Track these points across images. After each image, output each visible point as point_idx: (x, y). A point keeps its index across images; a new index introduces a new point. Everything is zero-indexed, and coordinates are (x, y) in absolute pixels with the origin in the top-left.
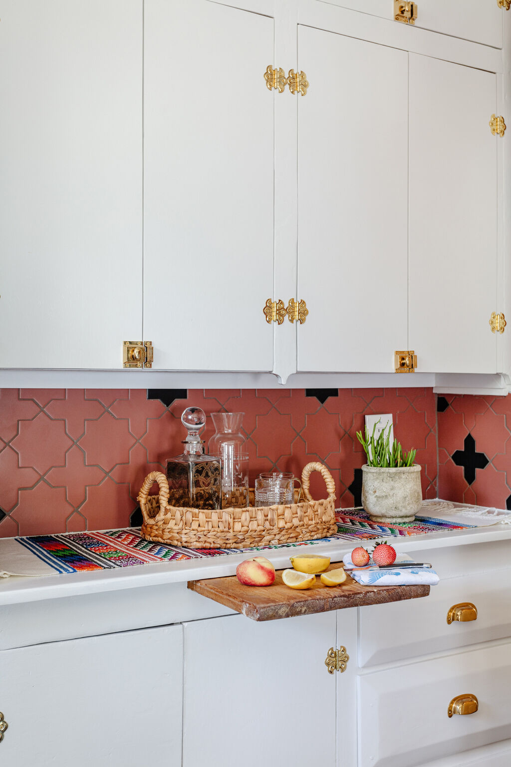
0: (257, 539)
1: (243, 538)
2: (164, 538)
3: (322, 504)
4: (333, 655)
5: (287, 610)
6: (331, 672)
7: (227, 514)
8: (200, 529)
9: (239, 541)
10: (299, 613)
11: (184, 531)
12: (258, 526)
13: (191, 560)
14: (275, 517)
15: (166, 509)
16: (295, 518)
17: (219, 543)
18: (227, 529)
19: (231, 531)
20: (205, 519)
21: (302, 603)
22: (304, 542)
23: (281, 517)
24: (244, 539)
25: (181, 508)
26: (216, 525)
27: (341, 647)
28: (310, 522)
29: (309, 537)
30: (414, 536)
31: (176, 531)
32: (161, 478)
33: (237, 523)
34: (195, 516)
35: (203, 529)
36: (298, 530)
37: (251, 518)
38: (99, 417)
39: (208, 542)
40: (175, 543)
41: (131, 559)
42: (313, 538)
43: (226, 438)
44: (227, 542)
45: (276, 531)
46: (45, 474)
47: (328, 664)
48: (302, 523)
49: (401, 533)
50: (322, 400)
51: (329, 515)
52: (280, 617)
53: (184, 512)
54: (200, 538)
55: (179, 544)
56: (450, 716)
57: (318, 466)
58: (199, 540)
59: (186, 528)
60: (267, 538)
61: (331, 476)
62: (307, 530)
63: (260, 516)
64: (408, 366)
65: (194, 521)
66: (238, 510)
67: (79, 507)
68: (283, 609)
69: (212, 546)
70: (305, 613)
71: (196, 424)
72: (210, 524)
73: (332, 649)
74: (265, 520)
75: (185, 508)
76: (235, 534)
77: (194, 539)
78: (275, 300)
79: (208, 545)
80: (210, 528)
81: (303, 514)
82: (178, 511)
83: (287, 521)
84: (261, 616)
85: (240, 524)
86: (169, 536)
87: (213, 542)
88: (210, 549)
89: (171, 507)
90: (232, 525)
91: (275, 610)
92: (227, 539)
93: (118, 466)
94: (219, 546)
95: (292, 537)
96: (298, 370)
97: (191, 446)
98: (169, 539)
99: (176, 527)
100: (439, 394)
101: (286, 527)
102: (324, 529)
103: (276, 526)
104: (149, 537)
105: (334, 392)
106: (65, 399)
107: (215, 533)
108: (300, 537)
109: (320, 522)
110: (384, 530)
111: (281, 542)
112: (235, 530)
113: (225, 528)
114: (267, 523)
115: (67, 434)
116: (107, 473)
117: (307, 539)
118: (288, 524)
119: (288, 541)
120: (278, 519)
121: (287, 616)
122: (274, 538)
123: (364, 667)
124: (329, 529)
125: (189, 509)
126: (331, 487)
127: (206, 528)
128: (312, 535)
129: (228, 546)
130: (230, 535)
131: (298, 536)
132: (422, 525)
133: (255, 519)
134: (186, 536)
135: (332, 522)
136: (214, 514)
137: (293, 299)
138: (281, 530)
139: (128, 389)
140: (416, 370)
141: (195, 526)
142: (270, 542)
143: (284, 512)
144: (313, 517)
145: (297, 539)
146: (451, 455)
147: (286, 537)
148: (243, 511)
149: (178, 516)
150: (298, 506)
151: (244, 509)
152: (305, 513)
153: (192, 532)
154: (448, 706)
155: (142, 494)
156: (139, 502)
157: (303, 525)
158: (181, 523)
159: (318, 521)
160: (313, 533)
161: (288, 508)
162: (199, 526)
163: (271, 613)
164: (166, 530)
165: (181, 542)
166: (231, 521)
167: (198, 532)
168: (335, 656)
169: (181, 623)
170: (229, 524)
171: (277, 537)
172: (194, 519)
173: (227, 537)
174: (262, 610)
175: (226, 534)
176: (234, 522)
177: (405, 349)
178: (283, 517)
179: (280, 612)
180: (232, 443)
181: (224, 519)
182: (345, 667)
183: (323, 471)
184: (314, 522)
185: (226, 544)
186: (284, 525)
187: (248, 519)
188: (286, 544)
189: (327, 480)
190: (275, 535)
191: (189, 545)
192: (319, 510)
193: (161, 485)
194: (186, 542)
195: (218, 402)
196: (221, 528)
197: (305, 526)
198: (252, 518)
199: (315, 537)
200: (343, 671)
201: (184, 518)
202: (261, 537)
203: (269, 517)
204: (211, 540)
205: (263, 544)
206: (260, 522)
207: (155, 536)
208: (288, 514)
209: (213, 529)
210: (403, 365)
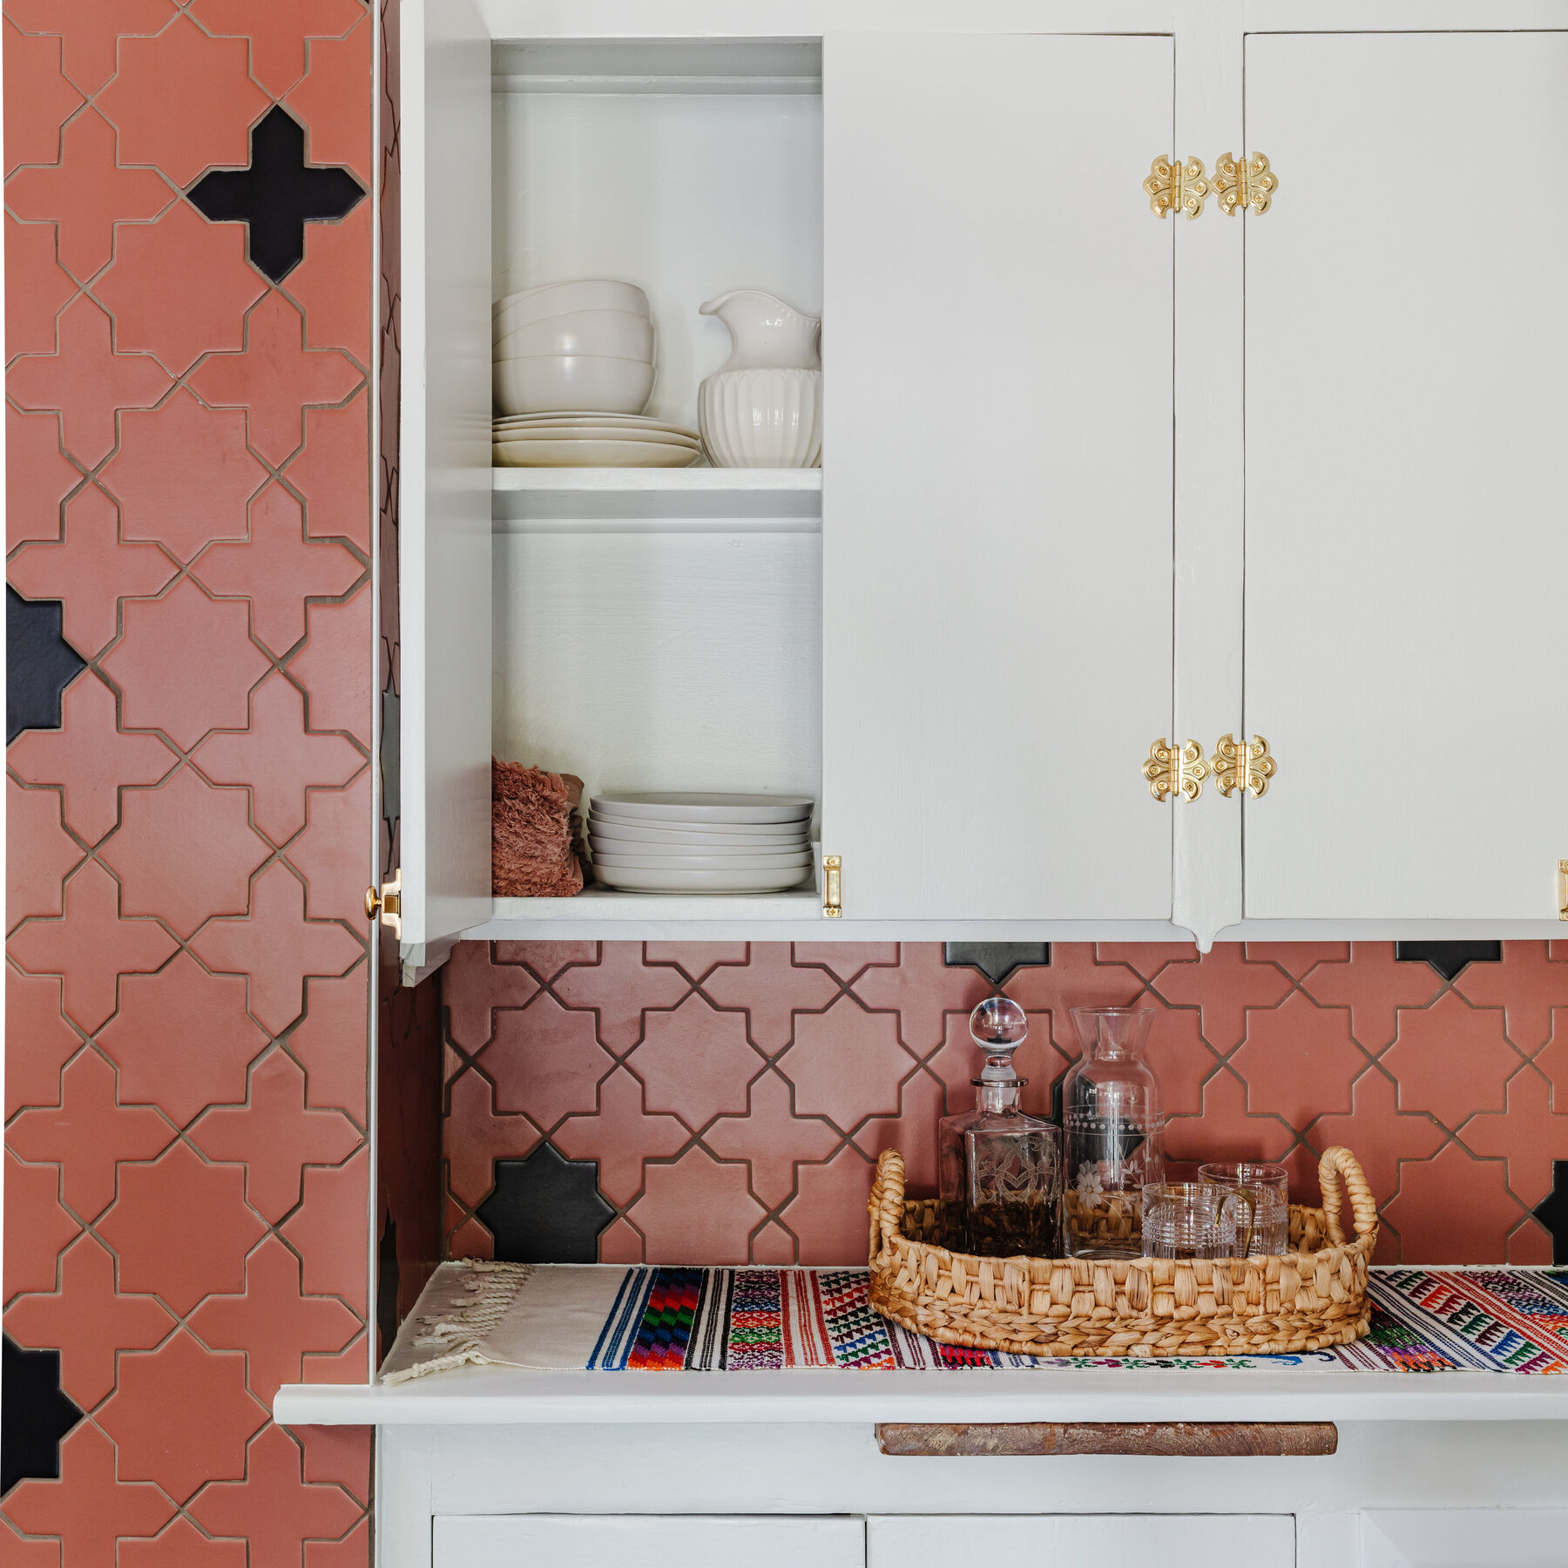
0: (1091, 1338)
1: (1054, 1330)
2: (892, 1308)
3: (1295, 1265)
5: (950, 1442)
7: (1014, 1269)
8: (954, 1299)
9: (1042, 1339)
10: (979, 1450)
11: (923, 1300)
12: (1097, 1305)
14: (1146, 1289)
15: (892, 1244)
16: (1207, 1295)
17: (995, 1337)
18: (1014, 1307)
19: (1024, 1310)
20: (964, 1278)
21: (990, 1429)
22: (1218, 1359)
23: (1164, 1289)
24: (1056, 1334)
25: (917, 1245)
26: (988, 1293)
28: (1251, 1310)
29: (1246, 1346)
31: (909, 1296)
33: (1040, 1293)
34: (944, 1266)
35: (959, 1300)
36: (1215, 1325)
37: (1077, 1285)
39: (969, 1332)
40: (907, 1323)
41: (767, 1353)
42: (1258, 1350)
44: (1013, 1337)
45: (1146, 1322)
46: (703, 1131)
48: (1224, 1309)
50: (1451, 972)
51: (1322, 1297)
52: (934, 1452)
54: (952, 1319)
55: (914, 1327)
57: (1339, 1159)
58: (951, 1325)
59: (927, 1292)
60: (1122, 1338)
62: (1241, 1329)
63: (1103, 1284)
65: (943, 1279)
66: (1042, 1264)
67: (780, 1208)
69: (978, 1341)
70: (994, 1451)
72: (975, 1289)
74: (1117, 1293)
75: (925, 1246)
76: (1033, 1319)
77: (941, 1320)
79: (968, 1339)
80: (975, 1298)
81: (1228, 1286)
82: (914, 1249)
83: (1183, 1299)
84: (889, 1444)
85: (1047, 1298)
86: (899, 1306)
87: (981, 1333)
88: (971, 1347)
89: (901, 1240)
90: (1027, 1298)
91: (922, 1435)
92: (1014, 1331)
93: (869, 1120)
94: (992, 1344)
95: (1192, 1344)
98: (898, 1312)
99: (909, 1288)
101: (1177, 1316)
102: (1298, 1329)
103: (1148, 1310)
105: (1490, 951)
107: (985, 1312)
108: (1218, 1343)
109: (1283, 1310)
110: (1501, 1347)
111: (1158, 1352)
112: (1034, 1311)
113: (1009, 1302)
114: (1122, 1303)
116: (846, 1136)
117: (1239, 1351)
118: (1184, 1308)
119: (1182, 1351)
120: (1154, 1294)
121: (951, 1452)
122: (1140, 1340)
124: (1317, 1330)
125: (932, 1249)
126: (1363, 1216)
127: (965, 1300)
128: (1253, 1341)
129: (1016, 1347)
130: (1021, 1321)
131: (1211, 1340)
133: (1090, 1288)
134: (926, 1312)
135: (1333, 1312)
136: (986, 1267)
138: (1162, 1321)
141: (943, 1289)
142: (1129, 1347)
143: (1172, 1277)
144: (1262, 1294)
145: (1208, 1347)
147: (1176, 1340)
148: (1055, 1267)
149: (913, 1262)
150: (1216, 1266)
151: (1057, 1262)
152: (1235, 1284)
153: (938, 1303)
157: (1230, 1315)
158: (918, 1279)
159: (1276, 1307)
160: (1257, 1339)
161: (1184, 1267)
162: (952, 1291)
163: (912, 1442)
164: (894, 1291)
165: (917, 1325)
166: (1025, 1288)
167: (949, 1305)
170: (1019, 1294)
171: (1151, 1338)
172: (941, 1271)
173: (1014, 1326)
174: (892, 1432)
175: (1010, 1318)
176: (1031, 1291)
178: (1170, 1289)
179: (935, 1442)
181: (1006, 1282)
183: (1347, 1172)
184: (1262, 1309)
185: (1012, 1341)
186: (1173, 1310)
187: (1069, 1286)
188: (1168, 1359)
189: (1355, 1199)
190: (1144, 1333)
191: (932, 1332)
192: (1282, 1281)
194: (926, 1325)
196: (1001, 1304)
197: (1236, 1319)
198: (1079, 1286)
199: (1265, 1348)
201: (922, 1269)
202: (1104, 1336)
203: (1127, 1288)
204: (977, 1329)
205: (1108, 1351)
206: (1102, 1298)
208: (1183, 1283)
209: (980, 1304)
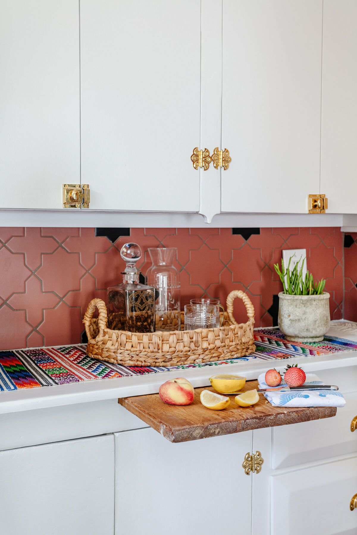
0: (183, 359)
1: (171, 357)
2: (103, 356)
3: (241, 328)
4: (250, 459)
5: (201, 432)
6: (248, 474)
7: (156, 336)
8: (133, 349)
9: (167, 360)
10: (213, 435)
11: (119, 351)
12: (184, 347)
13: (123, 378)
14: (200, 339)
15: (104, 332)
16: (218, 340)
17: (149, 361)
18: (156, 350)
19: (160, 351)
20: (137, 341)
21: (216, 426)
22: (224, 361)
23: (205, 339)
24: (171, 358)
25: (117, 331)
26: (146, 346)
27: (257, 452)
28: (231, 344)
29: (230, 356)
30: (322, 355)
31: (113, 351)
32: (101, 304)
33: (165, 344)
34: (128, 338)
35: (135, 349)
36: (220, 350)
37: (178, 340)
38: (54, 252)
39: (139, 361)
40: (112, 360)
41: (69, 376)
42: (234, 357)
43: (160, 270)
44: (157, 361)
45: (200, 351)
46: (7, 299)
47: (245, 467)
48: (223, 344)
49: (311, 353)
50: (246, 238)
51: (248, 338)
52: (195, 438)
53: (119, 334)
54: (132, 357)
55: (115, 362)
56: (352, 509)
57: (240, 294)
58: (132, 359)
59: (121, 348)
60: (192, 357)
61: (251, 303)
62: (228, 351)
63: (186, 339)
64: (319, 208)
65: (128, 342)
66: (166, 333)
67: (37, 327)
68: (197, 432)
69: (143, 364)
70: (218, 434)
71: (133, 258)
72: (142, 345)
73: (248, 454)
74: (191, 342)
75: (120, 331)
76: (163, 354)
77: (128, 358)
78: (202, 148)
79: (139, 363)
80: (142, 348)
81: (224, 336)
82: (114, 333)
83: (211, 342)
84: (176, 438)
85: (168, 345)
86: (107, 355)
87: (144, 361)
88: (141, 366)
89: (109, 330)
90: (161, 346)
91: (190, 432)
92: (157, 359)
93: (70, 293)
94: (149, 364)
95: (215, 357)
96: (222, 211)
97: (129, 277)
98: (107, 357)
99: (113, 347)
100: (345, 233)
101: (209, 348)
102: (243, 349)
103: (200, 347)
104: (91, 354)
105: (256, 231)
106: (24, 236)
107: (145, 353)
108: (222, 356)
109: (239, 343)
110: (296, 350)
111: (204, 361)
112: (163, 351)
113: (154, 349)
114: (192, 345)
115: (26, 266)
116: (61, 299)
117: (228, 358)
118: (211, 345)
119: (211, 360)
120: (202, 341)
121: (201, 437)
122: (198, 357)
123: (278, 468)
124: (248, 349)
125: (124, 332)
126: (251, 312)
127: (138, 349)
128: (232, 354)
129: (157, 364)
130: (159, 355)
131: (220, 355)
132: (330, 344)
133: (182, 341)
134: (121, 355)
135: (251, 343)
136: (145, 337)
137: (218, 148)
138: (205, 350)
139: (79, 228)
140: (327, 211)
141: (128, 346)
142: (194, 360)
143: (207, 335)
144: (234, 338)
145: (219, 358)
146: (356, 284)
147: (209, 356)
148: (171, 334)
149: (114, 337)
150: (220, 329)
151: (172, 332)
152: (226, 335)
153: (126, 351)
154: (350, 501)
155: (87, 317)
156: (84, 324)
157: (225, 346)
158: (117, 344)
159: (238, 342)
160: (233, 353)
161: (211, 331)
162: (132, 346)
163: (185, 435)
164: (105, 350)
165: (117, 361)
166: (160, 342)
167: (131, 352)
168: (251, 460)
169: (113, 433)
170: (158, 345)
171: (201, 356)
172: (127, 340)
173: (156, 357)
174: (177, 433)
175: (155, 354)
176: (163, 344)
177: (317, 193)
178: (207, 339)
179: (195, 434)
180: (166, 273)
181: (153, 341)
182: (260, 469)
183: (244, 298)
184: (234, 343)
185: (156, 362)
186: (208, 346)
187: (175, 341)
188: (209, 363)
189: (247, 306)
190: (199, 355)
191: (123, 363)
192: (239, 333)
193: (100, 311)
194: (121, 360)
195: (157, 239)
196: (152, 349)
197: (227, 347)
199: (235, 356)
200: (258, 472)
201: (119, 340)
202: (187, 357)
203: (194, 339)
205: (188, 363)
206: (186, 344)
207: (96, 354)
208: (211, 336)
209: (144, 350)
210: (315, 206)
